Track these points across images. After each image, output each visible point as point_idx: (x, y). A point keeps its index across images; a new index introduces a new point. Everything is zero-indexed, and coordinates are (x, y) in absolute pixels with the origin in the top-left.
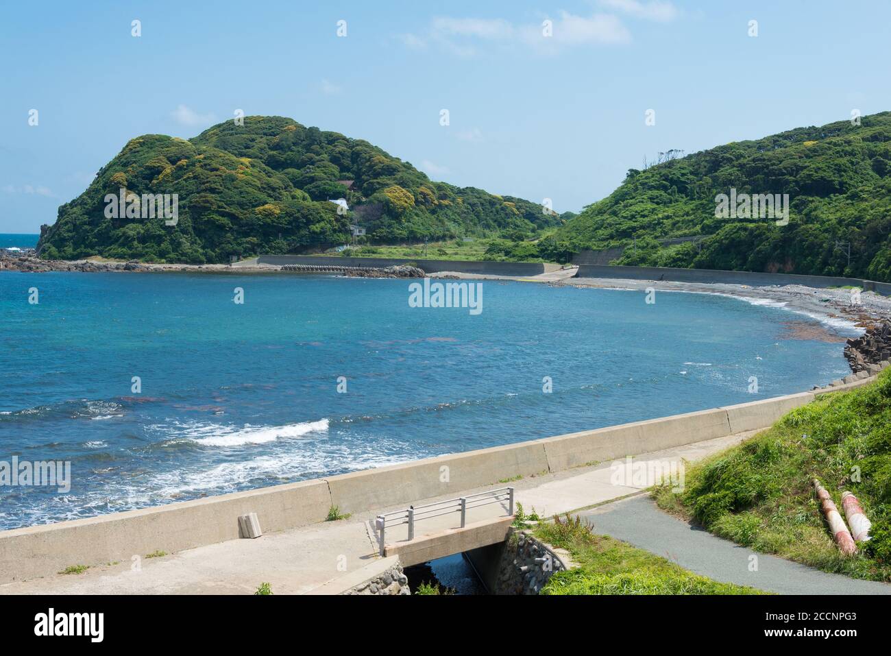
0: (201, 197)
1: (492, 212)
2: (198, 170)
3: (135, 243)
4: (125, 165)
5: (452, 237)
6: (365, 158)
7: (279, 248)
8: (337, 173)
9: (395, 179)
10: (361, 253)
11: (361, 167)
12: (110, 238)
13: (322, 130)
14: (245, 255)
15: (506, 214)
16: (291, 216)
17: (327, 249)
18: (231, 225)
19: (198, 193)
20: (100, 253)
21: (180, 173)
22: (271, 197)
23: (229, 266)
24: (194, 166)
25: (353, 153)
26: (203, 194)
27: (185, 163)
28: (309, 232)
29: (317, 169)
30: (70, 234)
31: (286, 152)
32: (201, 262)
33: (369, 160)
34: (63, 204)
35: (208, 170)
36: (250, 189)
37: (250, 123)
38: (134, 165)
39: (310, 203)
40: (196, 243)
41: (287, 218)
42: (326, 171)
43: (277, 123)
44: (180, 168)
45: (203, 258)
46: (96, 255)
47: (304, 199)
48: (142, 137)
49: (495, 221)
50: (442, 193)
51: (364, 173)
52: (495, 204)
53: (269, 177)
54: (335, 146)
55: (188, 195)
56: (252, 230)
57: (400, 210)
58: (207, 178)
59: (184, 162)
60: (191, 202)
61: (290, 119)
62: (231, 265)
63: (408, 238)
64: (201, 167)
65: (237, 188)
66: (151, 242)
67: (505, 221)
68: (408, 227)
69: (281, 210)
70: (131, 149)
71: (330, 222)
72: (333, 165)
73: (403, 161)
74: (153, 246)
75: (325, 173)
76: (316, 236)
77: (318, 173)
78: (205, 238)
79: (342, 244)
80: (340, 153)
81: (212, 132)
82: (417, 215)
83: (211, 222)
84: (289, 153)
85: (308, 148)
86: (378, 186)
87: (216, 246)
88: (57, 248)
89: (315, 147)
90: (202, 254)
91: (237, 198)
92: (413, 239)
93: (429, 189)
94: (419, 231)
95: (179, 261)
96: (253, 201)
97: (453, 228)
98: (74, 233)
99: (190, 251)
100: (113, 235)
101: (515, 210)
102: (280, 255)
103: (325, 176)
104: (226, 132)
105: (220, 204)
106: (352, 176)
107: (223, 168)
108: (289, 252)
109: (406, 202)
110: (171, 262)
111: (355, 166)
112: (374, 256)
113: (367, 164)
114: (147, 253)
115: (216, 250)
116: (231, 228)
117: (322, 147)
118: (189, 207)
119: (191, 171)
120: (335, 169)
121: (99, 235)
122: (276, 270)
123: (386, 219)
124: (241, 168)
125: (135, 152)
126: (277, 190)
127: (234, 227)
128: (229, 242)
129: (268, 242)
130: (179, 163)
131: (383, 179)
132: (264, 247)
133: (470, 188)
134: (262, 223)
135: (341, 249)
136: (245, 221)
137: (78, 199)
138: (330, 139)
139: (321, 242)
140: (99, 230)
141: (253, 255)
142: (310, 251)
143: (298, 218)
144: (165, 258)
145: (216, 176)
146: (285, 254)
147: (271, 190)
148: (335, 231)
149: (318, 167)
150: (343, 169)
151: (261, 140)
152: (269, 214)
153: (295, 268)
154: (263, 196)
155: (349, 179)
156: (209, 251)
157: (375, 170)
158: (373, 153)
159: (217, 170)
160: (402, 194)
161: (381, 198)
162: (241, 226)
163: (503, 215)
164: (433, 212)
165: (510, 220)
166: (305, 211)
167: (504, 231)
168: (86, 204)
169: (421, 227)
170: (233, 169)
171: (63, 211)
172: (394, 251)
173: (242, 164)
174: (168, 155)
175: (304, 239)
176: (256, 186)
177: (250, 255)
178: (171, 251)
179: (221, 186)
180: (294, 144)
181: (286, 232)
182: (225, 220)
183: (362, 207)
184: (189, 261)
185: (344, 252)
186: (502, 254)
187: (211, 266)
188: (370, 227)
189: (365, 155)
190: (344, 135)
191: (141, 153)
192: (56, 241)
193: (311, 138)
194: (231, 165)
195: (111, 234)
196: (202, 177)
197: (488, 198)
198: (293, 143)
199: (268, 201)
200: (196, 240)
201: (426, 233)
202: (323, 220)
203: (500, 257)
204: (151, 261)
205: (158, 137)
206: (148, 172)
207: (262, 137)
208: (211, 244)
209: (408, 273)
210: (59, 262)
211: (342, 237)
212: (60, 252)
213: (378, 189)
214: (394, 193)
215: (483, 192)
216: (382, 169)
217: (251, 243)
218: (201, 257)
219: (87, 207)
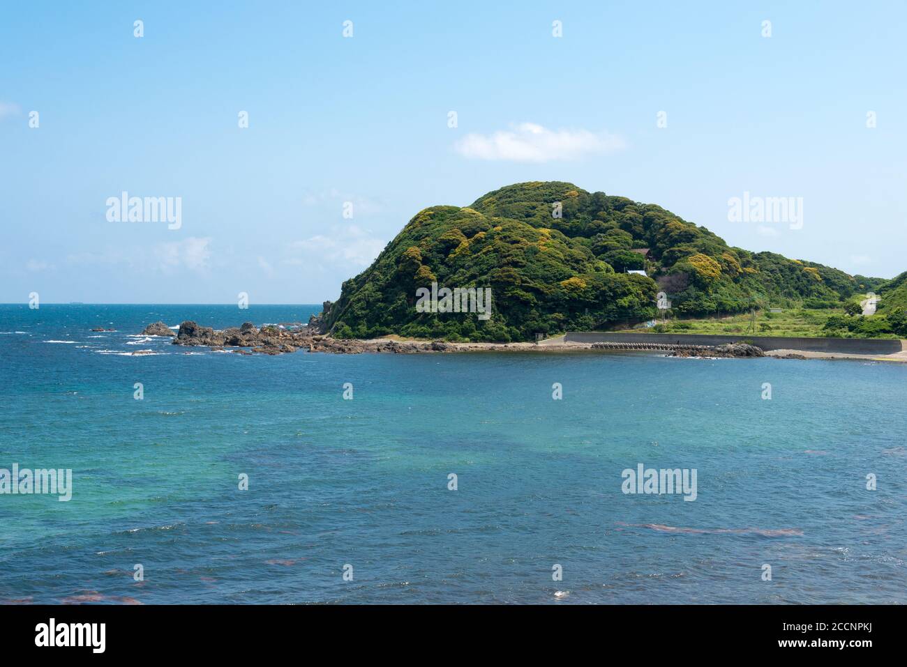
0: (504, 271)
1: (792, 279)
2: (499, 243)
3: (436, 321)
4: (417, 239)
5: (757, 308)
6: (659, 224)
7: (585, 324)
8: (631, 241)
9: (695, 246)
10: (673, 328)
11: (655, 234)
12: (406, 315)
13: (608, 194)
14: (551, 332)
15: (808, 281)
16: (598, 289)
17: (635, 324)
18: (535, 301)
19: (500, 267)
20: (397, 332)
21: (478, 246)
22: (575, 269)
23: (535, 344)
24: (494, 239)
25: (645, 219)
26: (505, 268)
27: (483, 236)
28: (617, 306)
29: (608, 237)
30: (363, 312)
31: (570, 219)
32: (506, 341)
33: (664, 226)
34: (347, 280)
35: (508, 242)
36: (554, 262)
37: (529, 190)
38: (428, 239)
39: (613, 275)
40: (500, 321)
41: (594, 292)
42: (619, 240)
43: (558, 189)
44: (478, 241)
45: (508, 336)
46: (392, 333)
47: (608, 271)
48: (430, 209)
49: (797, 289)
50: (744, 260)
51: (658, 241)
52: (796, 270)
53: (570, 248)
54: (624, 212)
55: (489, 270)
56: (557, 306)
57: (707, 280)
58: (509, 251)
59: (481, 234)
60: (493, 277)
61: (570, 184)
62: (537, 344)
63: (717, 310)
64: (501, 239)
65: (540, 261)
66: (453, 320)
67: (807, 289)
68: (716, 299)
69: (587, 283)
70: (421, 222)
71: (638, 295)
72: (626, 232)
73: (698, 226)
74: (455, 324)
75: (618, 242)
76: (623, 311)
77: (611, 242)
78: (509, 315)
79: (650, 319)
80: (631, 219)
81: (488, 200)
82: (723, 285)
83: (515, 298)
84: (575, 220)
85: (594, 214)
86: (679, 255)
87: (522, 323)
88: (350, 326)
89: (602, 213)
90: (508, 332)
91: (541, 272)
92: (722, 311)
93: (732, 255)
94: (729, 303)
95: (484, 340)
96: (557, 274)
97: (758, 298)
98: (368, 311)
99: (495, 329)
100: (410, 313)
101: (817, 276)
102: (587, 332)
103: (619, 245)
104: (504, 200)
105: (524, 278)
106: (644, 243)
107: (524, 240)
108: (596, 328)
109: (713, 272)
110: (475, 340)
111: (648, 233)
112: (690, 332)
113: (662, 230)
114: (449, 331)
115: (521, 327)
116: (535, 304)
117: (609, 214)
118: (491, 282)
119: (491, 244)
120: (628, 237)
121: (394, 312)
122: (586, 348)
123: (693, 290)
124: (542, 240)
125: (426, 225)
126: (581, 262)
127: (539, 302)
128: (534, 319)
129: (574, 318)
130: (477, 236)
131: (684, 247)
132: (570, 323)
133: (766, 252)
134: (568, 298)
135: (649, 325)
136: (550, 297)
137: (363, 274)
138: (617, 204)
139: (630, 317)
140: (394, 308)
141: (560, 332)
142: (617, 327)
143: (604, 291)
144: (469, 337)
145: (517, 249)
146: (592, 330)
147: (575, 263)
148: (643, 305)
149: (610, 235)
150: (637, 236)
151: (543, 207)
152: (575, 289)
153: (606, 346)
154: (567, 269)
155: (642, 247)
156: (513, 328)
157: (671, 237)
158: (667, 218)
159: (518, 242)
160: (708, 263)
161: (686, 268)
162: (546, 301)
163: (805, 282)
164: (736, 281)
165: (813, 287)
166: (612, 285)
167: (808, 299)
168: (378, 280)
169: (729, 298)
170: (535, 241)
171: (347, 288)
172: (708, 325)
173: (542, 235)
174: (463, 227)
175: (611, 314)
176: (559, 258)
177: (556, 333)
178: (474, 328)
179: (524, 259)
180: (580, 210)
181: (593, 307)
182: (530, 296)
183: (666, 278)
184: (493, 339)
185: (655, 328)
186: (846, 329)
187: (516, 344)
188: (675, 299)
189: (659, 221)
190: (631, 199)
191: (433, 226)
192: (348, 319)
193: (598, 204)
194: (531, 237)
195: (407, 312)
196: (503, 250)
197: (787, 263)
198: (578, 210)
199: (573, 274)
200: (499, 317)
201: (734, 304)
202: (631, 293)
203: (845, 333)
204: (454, 340)
205: (447, 209)
206: (443, 245)
207: (542, 205)
208: (515, 321)
209: (745, 352)
210: (353, 341)
211: (651, 311)
212: (353, 330)
213: (680, 258)
214: (698, 262)
215: (780, 257)
216: (680, 235)
217: (557, 319)
218: (506, 335)
219: (379, 283)
